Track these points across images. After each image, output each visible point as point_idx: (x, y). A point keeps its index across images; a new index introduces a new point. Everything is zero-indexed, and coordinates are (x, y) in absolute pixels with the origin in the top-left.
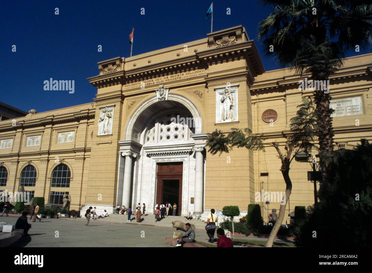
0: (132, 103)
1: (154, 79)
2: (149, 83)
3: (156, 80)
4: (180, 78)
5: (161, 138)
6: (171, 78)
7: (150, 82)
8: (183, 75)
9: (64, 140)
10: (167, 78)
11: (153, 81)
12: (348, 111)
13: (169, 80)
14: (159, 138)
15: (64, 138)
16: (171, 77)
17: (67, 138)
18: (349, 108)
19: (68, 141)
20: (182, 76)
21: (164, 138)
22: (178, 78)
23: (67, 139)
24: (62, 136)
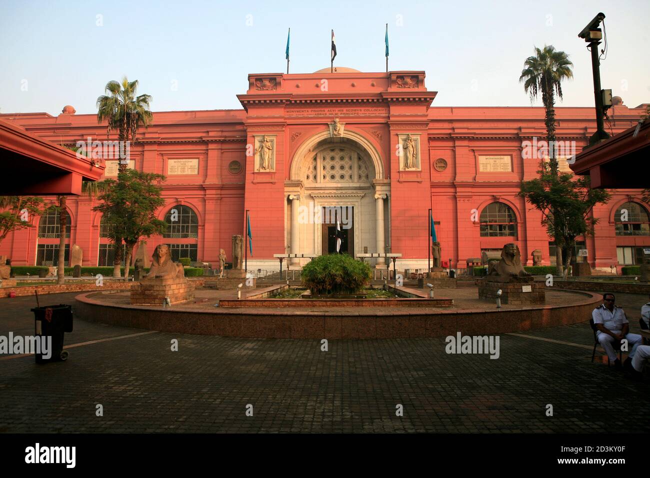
0: (297, 134)
1: (326, 110)
2: (319, 113)
3: (328, 111)
4: (358, 114)
5: (324, 177)
6: (348, 112)
7: (321, 112)
8: (361, 110)
9: (179, 170)
10: (343, 111)
11: (324, 111)
12: (501, 167)
13: (344, 114)
14: (322, 177)
15: (179, 168)
16: (347, 110)
17: (186, 168)
18: (502, 165)
19: (188, 172)
20: (359, 112)
21: (328, 178)
22: (355, 113)
23: (186, 170)
24: (176, 164)
